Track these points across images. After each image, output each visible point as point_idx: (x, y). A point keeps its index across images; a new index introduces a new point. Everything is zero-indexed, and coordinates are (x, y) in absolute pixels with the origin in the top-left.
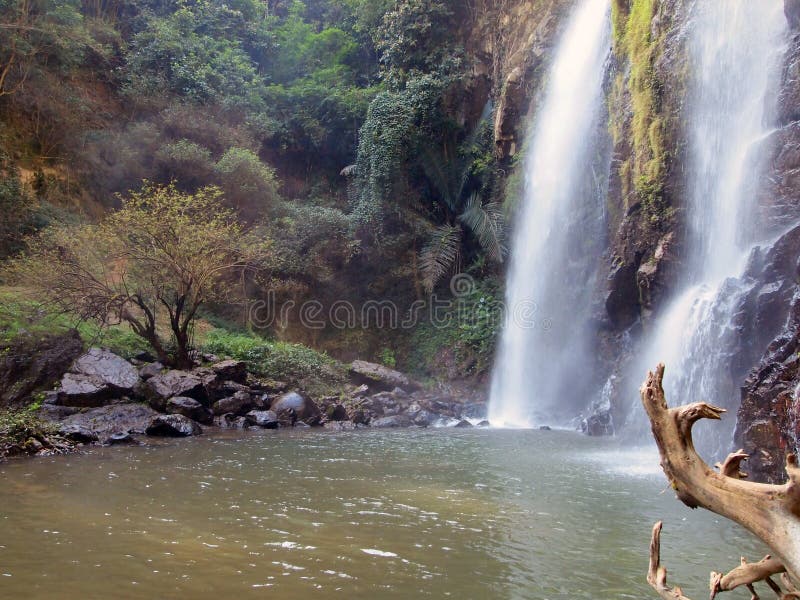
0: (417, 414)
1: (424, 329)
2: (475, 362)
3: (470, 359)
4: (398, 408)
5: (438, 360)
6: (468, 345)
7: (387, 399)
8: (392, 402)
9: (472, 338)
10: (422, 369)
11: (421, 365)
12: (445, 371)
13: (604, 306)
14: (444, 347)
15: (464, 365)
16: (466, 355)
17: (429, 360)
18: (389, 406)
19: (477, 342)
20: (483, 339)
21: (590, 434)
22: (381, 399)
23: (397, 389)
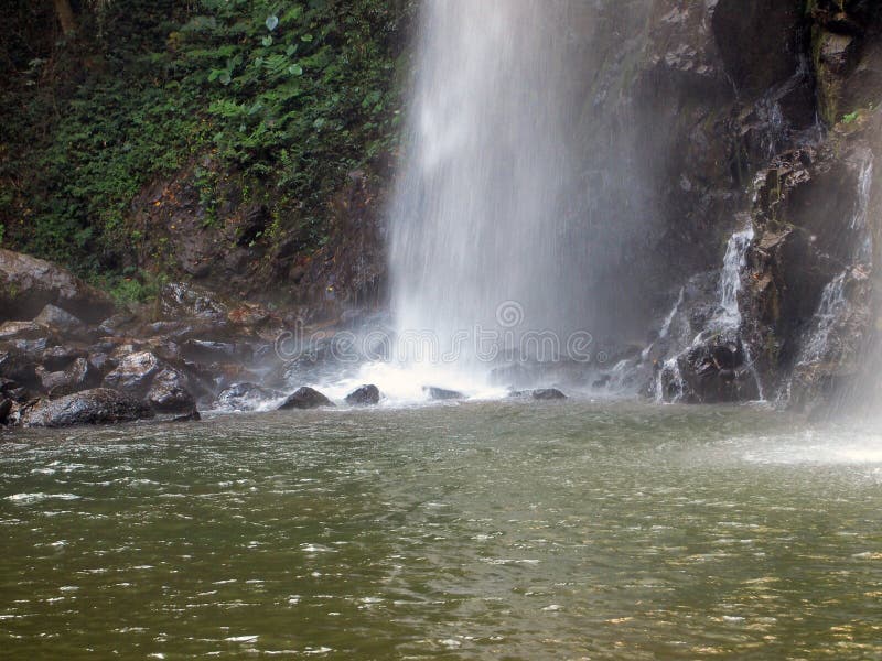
0: (149, 381)
1: (85, 121)
2: (264, 216)
3: (249, 207)
4: (81, 367)
5: (141, 217)
6: (238, 166)
7: (39, 343)
8: (60, 352)
9: (250, 142)
10: (89, 247)
11: (84, 235)
12: (169, 249)
13: (704, 28)
14: (158, 173)
15: (232, 226)
16: (235, 197)
17: (110, 217)
18: (52, 364)
19: (266, 154)
20: (287, 144)
21: (691, 400)
22: (21, 344)
23: (50, 313)
